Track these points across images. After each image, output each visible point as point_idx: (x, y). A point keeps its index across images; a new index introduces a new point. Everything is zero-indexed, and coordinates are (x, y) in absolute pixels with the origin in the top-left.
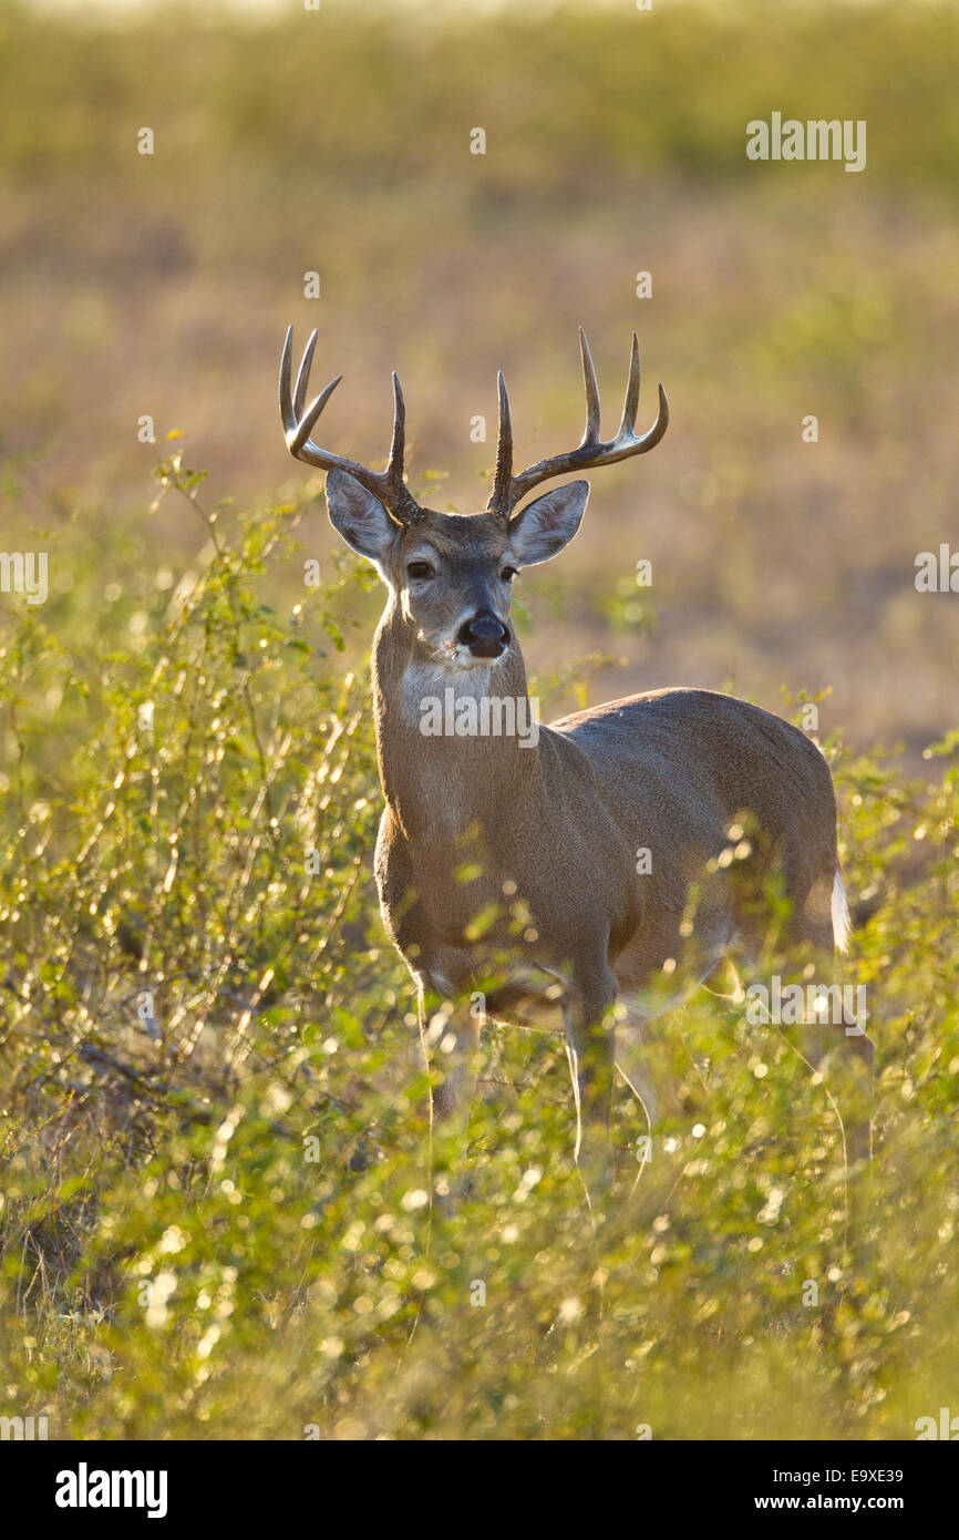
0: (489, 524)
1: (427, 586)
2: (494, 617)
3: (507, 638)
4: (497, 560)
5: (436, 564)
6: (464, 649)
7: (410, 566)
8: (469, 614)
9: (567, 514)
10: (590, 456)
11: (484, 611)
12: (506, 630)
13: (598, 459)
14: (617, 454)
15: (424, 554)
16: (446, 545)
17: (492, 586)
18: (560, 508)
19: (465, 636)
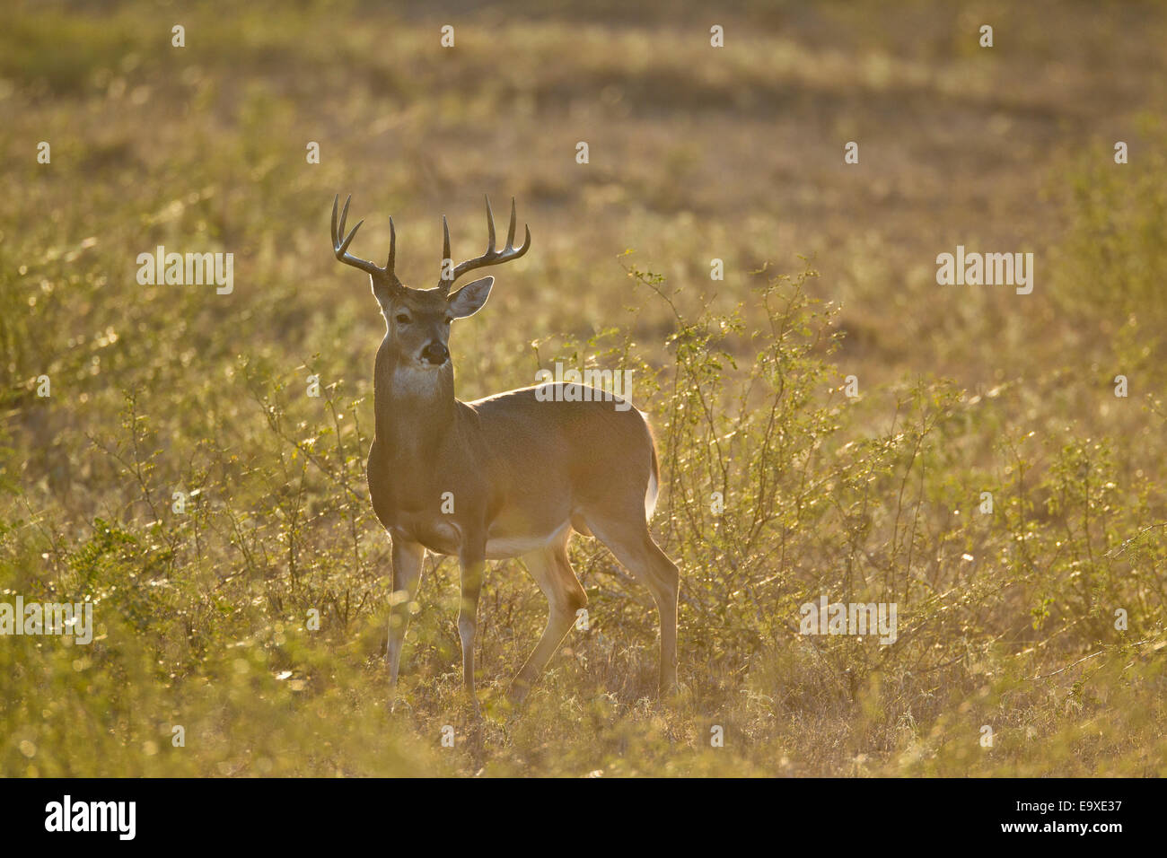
0: (439, 295)
1: (406, 327)
2: (442, 344)
3: (447, 355)
4: (443, 314)
5: (410, 317)
6: (426, 360)
7: (398, 317)
8: (428, 342)
9: (481, 294)
10: (490, 259)
11: (436, 341)
12: (447, 351)
13: (495, 260)
14: (506, 257)
15: (405, 311)
16: (417, 307)
17: (441, 327)
18: (478, 290)
19: (426, 353)
